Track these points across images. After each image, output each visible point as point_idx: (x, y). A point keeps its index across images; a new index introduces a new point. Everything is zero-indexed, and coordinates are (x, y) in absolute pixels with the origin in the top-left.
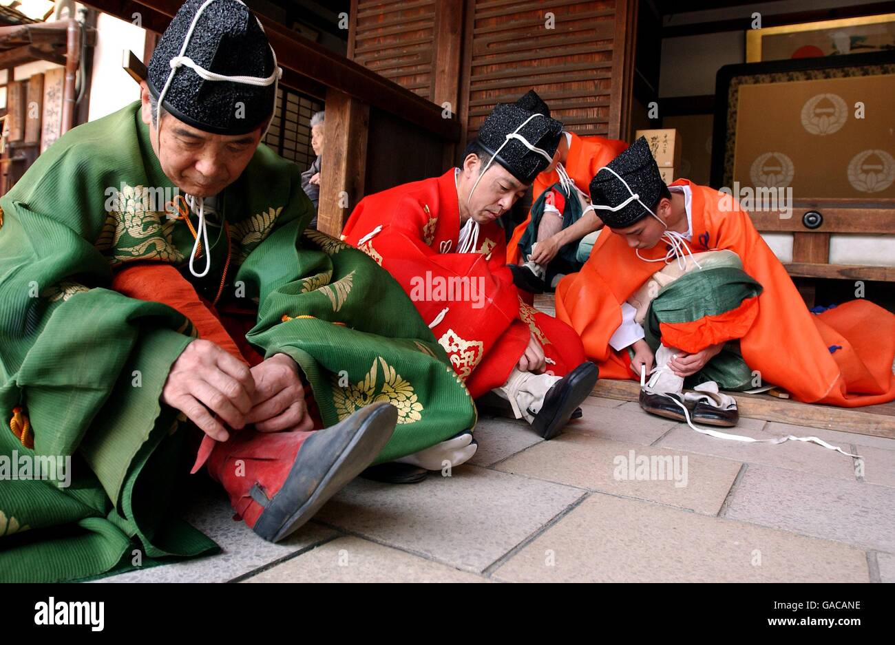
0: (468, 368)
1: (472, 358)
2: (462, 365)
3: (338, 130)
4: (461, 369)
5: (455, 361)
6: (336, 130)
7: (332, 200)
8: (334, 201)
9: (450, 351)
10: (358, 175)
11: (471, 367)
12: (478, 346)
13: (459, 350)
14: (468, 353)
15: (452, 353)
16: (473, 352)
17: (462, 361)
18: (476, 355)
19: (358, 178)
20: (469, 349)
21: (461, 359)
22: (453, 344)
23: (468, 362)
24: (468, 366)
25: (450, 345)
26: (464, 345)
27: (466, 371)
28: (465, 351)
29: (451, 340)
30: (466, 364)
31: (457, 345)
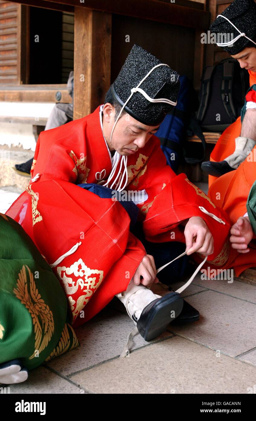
0: (90, 290)
1: (94, 283)
2: (85, 288)
3: (84, 40)
4: (84, 291)
5: (80, 284)
6: (83, 40)
7: (82, 99)
8: (84, 101)
9: (78, 276)
10: (104, 76)
11: (93, 290)
12: (99, 274)
13: (84, 276)
14: (91, 279)
15: (79, 277)
16: (95, 278)
17: (86, 285)
18: (97, 281)
19: (104, 79)
20: (92, 276)
21: (85, 283)
22: (81, 270)
23: (90, 286)
24: (90, 289)
25: (79, 271)
26: (89, 272)
27: (88, 293)
28: (89, 277)
29: (80, 267)
30: (88, 288)
31: (83, 271)
